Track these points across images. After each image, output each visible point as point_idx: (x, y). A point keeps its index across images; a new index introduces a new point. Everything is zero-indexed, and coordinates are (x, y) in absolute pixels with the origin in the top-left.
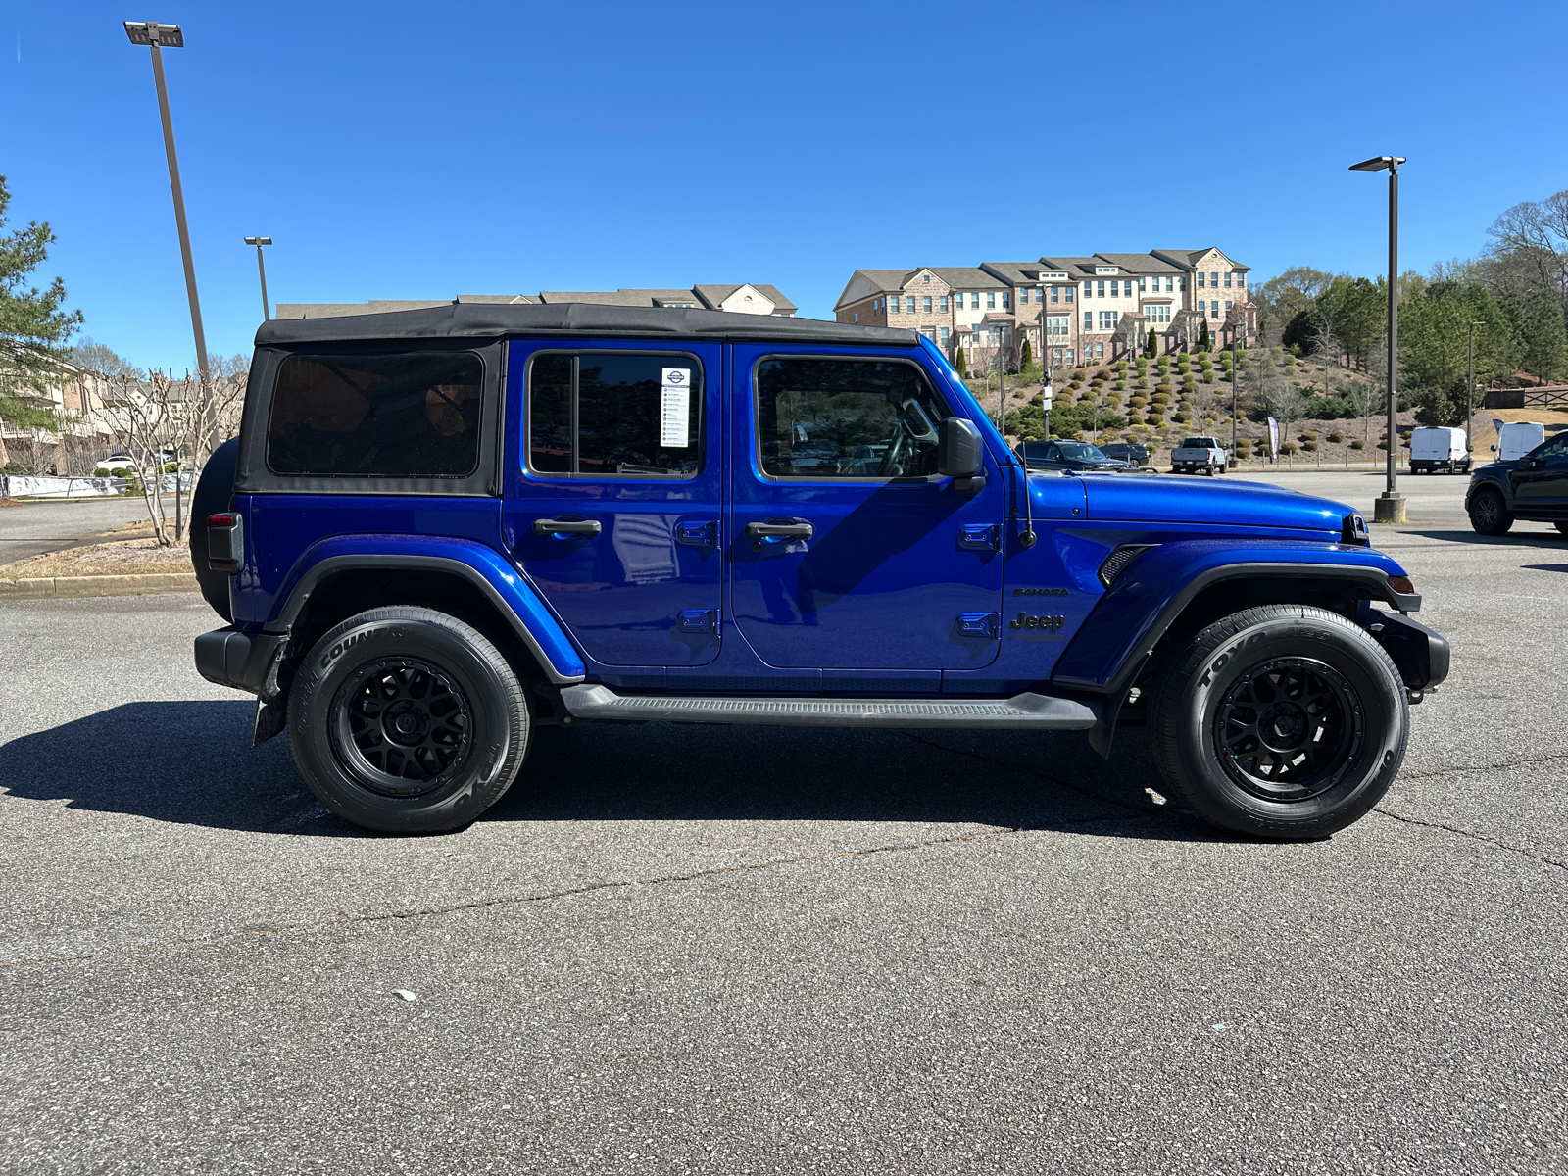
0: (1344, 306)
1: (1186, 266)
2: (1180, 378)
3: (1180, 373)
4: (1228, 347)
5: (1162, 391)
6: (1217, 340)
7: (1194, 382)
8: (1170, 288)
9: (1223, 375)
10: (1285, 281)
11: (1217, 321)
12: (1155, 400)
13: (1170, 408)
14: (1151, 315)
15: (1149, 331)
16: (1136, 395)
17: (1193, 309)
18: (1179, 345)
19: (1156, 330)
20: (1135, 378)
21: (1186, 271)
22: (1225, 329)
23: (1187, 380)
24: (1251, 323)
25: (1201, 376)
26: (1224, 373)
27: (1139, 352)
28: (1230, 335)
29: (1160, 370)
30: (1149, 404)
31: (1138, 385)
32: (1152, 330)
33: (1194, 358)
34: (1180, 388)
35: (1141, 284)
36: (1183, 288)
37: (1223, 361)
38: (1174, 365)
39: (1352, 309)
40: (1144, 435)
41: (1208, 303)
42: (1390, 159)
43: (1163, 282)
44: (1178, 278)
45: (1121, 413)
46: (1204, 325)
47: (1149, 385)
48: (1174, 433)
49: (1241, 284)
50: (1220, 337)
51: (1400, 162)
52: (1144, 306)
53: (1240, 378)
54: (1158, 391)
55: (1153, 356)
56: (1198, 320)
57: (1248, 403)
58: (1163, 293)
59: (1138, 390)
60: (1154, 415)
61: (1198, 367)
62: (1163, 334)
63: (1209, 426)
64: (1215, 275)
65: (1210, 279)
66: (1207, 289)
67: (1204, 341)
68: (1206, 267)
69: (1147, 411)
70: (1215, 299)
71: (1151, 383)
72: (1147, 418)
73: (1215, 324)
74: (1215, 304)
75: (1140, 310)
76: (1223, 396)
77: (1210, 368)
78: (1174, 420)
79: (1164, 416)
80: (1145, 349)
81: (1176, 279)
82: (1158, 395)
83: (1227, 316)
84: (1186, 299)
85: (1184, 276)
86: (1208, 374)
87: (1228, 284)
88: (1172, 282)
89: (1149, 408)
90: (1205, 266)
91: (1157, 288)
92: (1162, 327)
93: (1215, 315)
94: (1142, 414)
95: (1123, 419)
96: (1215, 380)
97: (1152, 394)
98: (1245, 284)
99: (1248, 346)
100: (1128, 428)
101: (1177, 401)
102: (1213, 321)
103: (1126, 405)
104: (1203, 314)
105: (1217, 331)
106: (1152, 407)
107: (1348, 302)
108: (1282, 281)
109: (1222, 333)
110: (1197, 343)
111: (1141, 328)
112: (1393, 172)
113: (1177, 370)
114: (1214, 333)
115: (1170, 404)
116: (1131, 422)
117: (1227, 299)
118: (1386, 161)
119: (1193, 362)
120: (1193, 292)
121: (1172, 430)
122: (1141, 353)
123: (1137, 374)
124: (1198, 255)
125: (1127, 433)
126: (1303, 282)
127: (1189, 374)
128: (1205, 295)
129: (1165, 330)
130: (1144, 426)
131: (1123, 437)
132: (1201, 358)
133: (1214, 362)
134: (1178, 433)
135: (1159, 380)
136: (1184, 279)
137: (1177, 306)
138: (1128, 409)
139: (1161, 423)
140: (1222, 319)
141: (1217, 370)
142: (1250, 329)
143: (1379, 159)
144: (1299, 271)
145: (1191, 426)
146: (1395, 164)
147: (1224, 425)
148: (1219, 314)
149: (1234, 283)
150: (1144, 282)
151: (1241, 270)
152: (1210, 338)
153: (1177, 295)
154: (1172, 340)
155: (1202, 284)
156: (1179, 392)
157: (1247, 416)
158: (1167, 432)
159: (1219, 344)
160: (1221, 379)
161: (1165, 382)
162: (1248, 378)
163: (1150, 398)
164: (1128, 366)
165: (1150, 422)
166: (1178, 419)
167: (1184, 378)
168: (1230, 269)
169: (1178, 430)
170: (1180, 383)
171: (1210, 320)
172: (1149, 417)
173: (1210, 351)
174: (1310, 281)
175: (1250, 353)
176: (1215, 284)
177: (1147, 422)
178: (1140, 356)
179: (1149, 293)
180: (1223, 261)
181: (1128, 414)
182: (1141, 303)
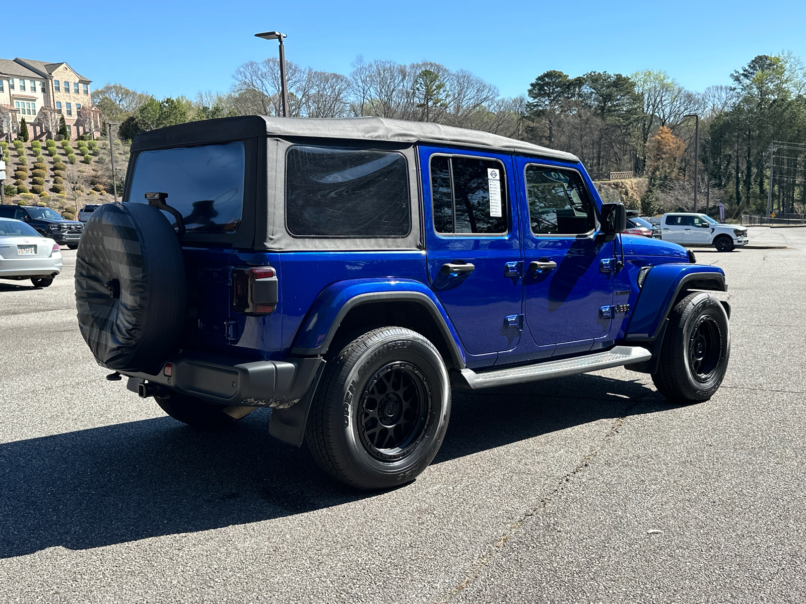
0: (160, 116)
1: (44, 74)
2: (51, 159)
3: (50, 155)
4: (81, 138)
5: (39, 168)
6: (72, 132)
7: (61, 162)
8: (34, 89)
9: (82, 158)
10: (105, 92)
11: (71, 118)
12: (35, 175)
13: (47, 181)
14: (21, 108)
15: (20, 120)
16: (18, 169)
17: (53, 107)
18: (45, 133)
19: (26, 121)
20: (15, 156)
21: (45, 78)
22: (77, 124)
23: (56, 160)
24: (96, 122)
25: (66, 158)
26: (83, 157)
27: (14, 136)
28: (81, 129)
29: (34, 151)
30: (30, 177)
31: (18, 162)
32: (23, 120)
33: (59, 144)
34: (52, 166)
35: (11, 83)
36: (43, 90)
37: (81, 148)
38: (44, 148)
39: (164, 119)
40: (30, 201)
41: (64, 104)
42: (279, 34)
43: (28, 83)
44: (39, 82)
45: (9, 183)
46: (62, 119)
47: (27, 162)
48: (54, 200)
49: (86, 92)
50: (74, 129)
51: (284, 37)
52: (15, 101)
53: (94, 162)
54: (36, 168)
55: (26, 140)
56: (58, 117)
57: (105, 180)
58: (28, 92)
59: (19, 166)
60: (36, 186)
61: (63, 151)
62: (31, 124)
63: (80, 195)
64: (67, 83)
65: (63, 85)
66: (62, 93)
67: (63, 132)
68: (60, 77)
69: (30, 183)
70: (68, 101)
71: (29, 161)
72: (31, 188)
73: (71, 120)
74: (69, 105)
75: (12, 104)
76: (85, 174)
77: (72, 152)
78: (51, 190)
79: (44, 187)
80: (19, 135)
81: (38, 83)
82: (37, 171)
83: (78, 114)
84: (47, 98)
85: (44, 81)
86: (72, 157)
87: (77, 91)
88: (35, 84)
89: (31, 180)
90: (59, 75)
91: (23, 88)
92: (31, 119)
93: (69, 113)
94: (26, 184)
95: (13, 189)
96: (77, 162)
97: (31, 169)
98: (89, 93)
99: (95, 138)
100: (18, 195)
101: (52, 176)
102: (68, 118)
103: (12, 177)
104: (60, 112)
105: (72, 125)
106: (33, 180)
107: (162, 114)
108: (102, 92)
109: (75, 127)
110: (58, 133)
111: (14, 118)
112: (281, 42)
113: (47, 152)
114: (69, 126)
115: (47, 178)
116: (19, 191)
117: (77, 102)
118: (277, 35)
119: (58, 147)
120: (51, 94)
121: (52, 198)
122: (16, 137)
123: (16, 154)
124: (53, 67)
125: (17, 199)
126: (117, 95)
127: (57, 156)
128: (60, 97)
129: (32, 121)
130: (30, 194)
131: (14, 202)
132: (64, 145)
133: (74, 148)
134: (57, 201)
135: (35, 159)
136: (43, 84)
137: (40, 103)
138: (14, 181)
139: (42, 193)
140: (75, 117)
141: (76, 154)
142: (96, 127)
143: (274, 33)
144: (115, 87)
145: (66, 196)
146: (282, 37)
147: (90, 196)
148: (72, 113)
149: (81, 91)
150: (13, 82)
151: (86, 83)
152: (68, 130)
153: (39, 94)
154: (38, 128)
155: (58, 89)
156: (52, 170)
157: (105, 190)
158: (49, 199)
159: (74, 135)
160: (81, 162)
161: (40, 161)
162: (100, 162)
163: (30, 173)
164: (8, 146)
165: (33, 191)
166: (55, 190)
167: (54, 159)
168: (77, 80)
169: (56, 198)
170: (51, 163)
171: (66, 117)
172: (33, 188)
173: (69, 139)
174: (122, 95)
175: (99, 144)
176: (67, 90)
177: (31, 191)
178: (15, 139)
179: (17, 91)
180: (72, 73)
181: (15, 184)
182: (12, 98)
